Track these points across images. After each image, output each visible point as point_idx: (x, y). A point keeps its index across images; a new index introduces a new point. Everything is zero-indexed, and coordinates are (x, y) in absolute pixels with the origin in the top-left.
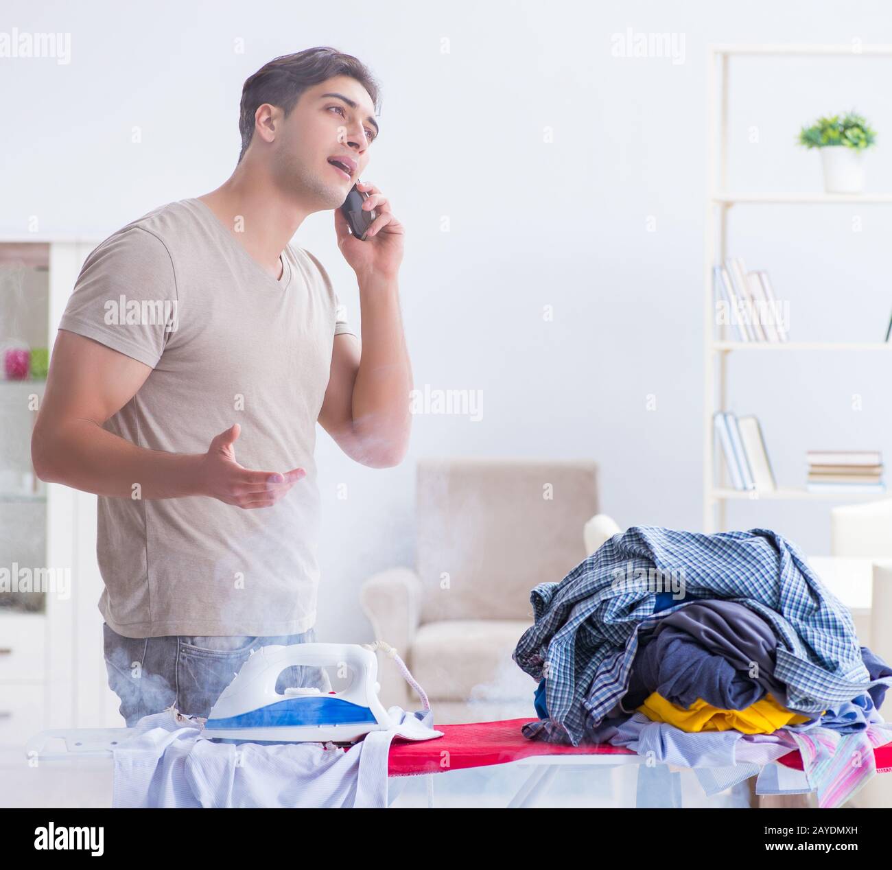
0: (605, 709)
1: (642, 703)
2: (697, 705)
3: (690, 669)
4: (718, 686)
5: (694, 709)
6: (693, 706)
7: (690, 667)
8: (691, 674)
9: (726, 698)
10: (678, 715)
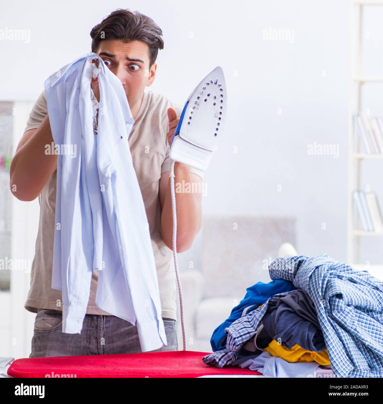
0: (242, 339)
1: (268, 346)
2: (296, 348)
3: (292, 328)
4: (306, 338)
5: (294, 350)
6: (293, 348)
7: (292, 326)
8: (293, 330)
9: (310, 344)
10: (285, 353)
